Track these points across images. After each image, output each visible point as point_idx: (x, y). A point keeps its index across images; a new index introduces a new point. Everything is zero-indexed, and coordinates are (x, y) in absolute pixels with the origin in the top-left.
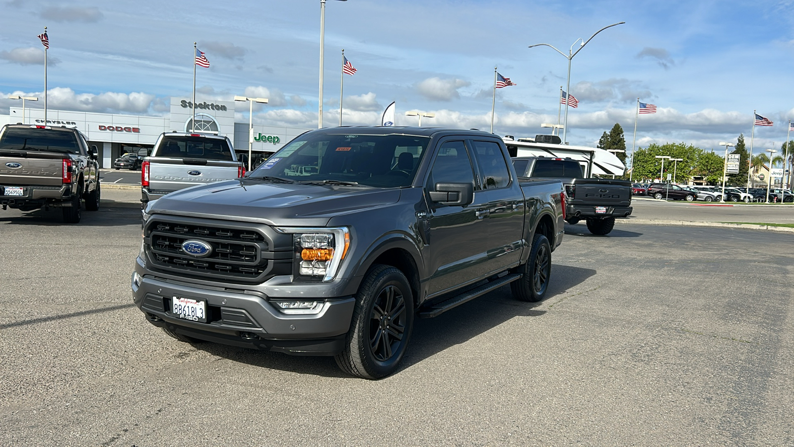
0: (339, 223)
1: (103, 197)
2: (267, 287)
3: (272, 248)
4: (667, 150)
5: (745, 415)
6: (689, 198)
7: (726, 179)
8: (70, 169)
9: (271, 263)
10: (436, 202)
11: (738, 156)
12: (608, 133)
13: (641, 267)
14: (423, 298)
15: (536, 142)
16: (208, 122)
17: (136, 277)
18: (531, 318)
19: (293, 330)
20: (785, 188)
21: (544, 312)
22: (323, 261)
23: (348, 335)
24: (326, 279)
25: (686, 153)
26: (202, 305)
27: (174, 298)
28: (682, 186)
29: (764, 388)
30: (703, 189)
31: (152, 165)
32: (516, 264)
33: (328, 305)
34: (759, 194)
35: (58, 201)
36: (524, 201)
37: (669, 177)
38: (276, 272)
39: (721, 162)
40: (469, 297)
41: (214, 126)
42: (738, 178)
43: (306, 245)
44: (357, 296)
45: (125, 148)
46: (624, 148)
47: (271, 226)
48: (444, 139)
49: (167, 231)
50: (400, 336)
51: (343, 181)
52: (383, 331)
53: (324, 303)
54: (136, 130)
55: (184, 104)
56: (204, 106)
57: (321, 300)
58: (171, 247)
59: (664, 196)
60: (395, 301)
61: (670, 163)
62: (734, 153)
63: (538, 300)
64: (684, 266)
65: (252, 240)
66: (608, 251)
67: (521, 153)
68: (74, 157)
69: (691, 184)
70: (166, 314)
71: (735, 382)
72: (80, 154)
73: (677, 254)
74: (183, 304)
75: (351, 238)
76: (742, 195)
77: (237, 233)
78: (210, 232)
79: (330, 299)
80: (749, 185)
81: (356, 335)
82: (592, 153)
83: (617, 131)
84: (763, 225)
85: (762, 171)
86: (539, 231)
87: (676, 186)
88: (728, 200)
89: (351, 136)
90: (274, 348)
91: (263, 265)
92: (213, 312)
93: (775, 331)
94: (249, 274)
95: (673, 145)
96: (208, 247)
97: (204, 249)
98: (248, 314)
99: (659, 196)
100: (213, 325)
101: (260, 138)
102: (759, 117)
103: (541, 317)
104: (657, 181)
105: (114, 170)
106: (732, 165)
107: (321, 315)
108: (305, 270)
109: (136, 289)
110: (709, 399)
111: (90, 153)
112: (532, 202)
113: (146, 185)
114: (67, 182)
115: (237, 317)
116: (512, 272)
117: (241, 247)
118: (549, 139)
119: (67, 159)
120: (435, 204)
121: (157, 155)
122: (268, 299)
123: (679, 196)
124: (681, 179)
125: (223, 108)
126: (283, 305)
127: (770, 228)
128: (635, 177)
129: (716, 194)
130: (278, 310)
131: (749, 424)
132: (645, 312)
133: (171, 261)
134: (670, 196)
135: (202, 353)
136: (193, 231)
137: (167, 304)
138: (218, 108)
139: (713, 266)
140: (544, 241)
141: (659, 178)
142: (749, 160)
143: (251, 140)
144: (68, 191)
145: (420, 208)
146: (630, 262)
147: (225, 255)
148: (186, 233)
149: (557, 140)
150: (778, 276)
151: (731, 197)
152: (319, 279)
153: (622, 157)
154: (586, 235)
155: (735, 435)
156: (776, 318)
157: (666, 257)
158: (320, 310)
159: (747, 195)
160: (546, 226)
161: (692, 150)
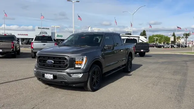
0: (84, 55)
1: (21, 51)
2: (68, 70)
3: (68, 61)
4: (157, 36)
5: (180, 96)
6: (162, 47)
7: (171, 42)
8: (13, 45)
9: (68, 65)
10: (106, 49)
11: (173, 37)
12: (142, 32)
13: (153, 64)
14: (104, 72)
15: (126, 35)
16: (45, 32)
17: (35, 70)
18: (128, 76)
19: (74, 80)
20: (185, 44)
21: (131, 75)
22: (81, 64)
23: (87, 81)
24: (81, 68)
25: (161, 37)
26: (52, 75)
27: (45, 74)
28: (160, 44)
29: (184, 90)
30: (166, 45)
31: (34, 43)
32: (124, 64)
33: (82, 74)
34: (179, 46)
35: (10, 52)
36: (125, 49)
37: (157, 42)
38: (70, 67)
39: (169, 39)
40: (114, 72)
41: (46, 33)
42: (174, 42)
43: (77, 60)
44: (89, 72)
45: (24, 39)
46: (146, 36)
47: (68, 56)
48: (106, 35)
49: (43, 58)
50: (99, 81)
51: (84, 45)
52: (95, 80)
53: (81, 74)
54: (27, 35)
55: (39, 28)
56: (44, 28)
57: (80, 73)
58: (44, 62)
59: (156, 47)
60: (97, 73)
61: (157, 39)
62: (172, 36)
63: (129, 72)
64: (163, 63)
65: (64, 60)
66: (144, 60)
67: (122, 38)
68: (14, 42)
69: (162, 44)
70: (43, 78)
71: (177, 89)
72: (15, 41)
73: (161, 60)
74: (47, 75)
75: (87, 58)
76: (175, 46)
77: (60, 58)
78: (53, 58)
79: (83, 73)
80: (176, 44)
81: (89, 81)
82: (139, 37)
83: (144, 31)
84: (180, 53)
85: (179, 40)
86: (129, 56)
87: (159, 44)
88: (171, 47)
89: (85, 34)
90: (70, 85)
91: (67, 65)
92: (55, 77)
93: (185, 77)
94: (63, 68)
95: (158, 35)
96: (53, 62)
97: (52, 62)
98: (63, 77)
99: (155, 47)
100: (55, 80)
101: (58, 36)
102: (178, 27)
103: (131, 76)
104: (154, 43)
105: (22, 45)
106: (172, 39)
107: (81, 77)
108: (77, 66)
109: (35, 72)
110: (172, 93)
111: (18, 41)
112: (127, 49)
113: (32, 48)
114: (13, 48)
115: (61, 78)
116: (123, 66)
117: (61, 61)
118: (128, 34)
119: (13, 42)
120: (105, 50)
121: (34, 41)
122: (68, 73)
123: (160, 47)
124: (160, 43)
125: (49, 29)
126: (72, 75)
127: (182, 54)
128: (149, 42)
129: (168, 46)
130: (70, 76)
131: (181, 98)
132: (155, 74)
133: (44, 65)
134: (158, 47)
135: (51, 87)
136: (49, 58)
137: (43, 75)
138: (47, 29)
139: (170, 63)
140: (130, 58)
141: (155, 43)
142: (176, 38)
143: (56, 36)
144: (13, 50)
145: (102, 51)
146: (150, 63)
147: (57, 64)
148: (47, 59)
149: (130, 34)
150: (185, 65)
151: (172, 47)
152: (80, 68)
153: (146, 38)
154: (139, 57)
155: (178, 101)
156: (185, 74)
157: (159, 61)
158: (80, 76)
159: (176, 46)
160: (130, 55)
161: (162, 36)
